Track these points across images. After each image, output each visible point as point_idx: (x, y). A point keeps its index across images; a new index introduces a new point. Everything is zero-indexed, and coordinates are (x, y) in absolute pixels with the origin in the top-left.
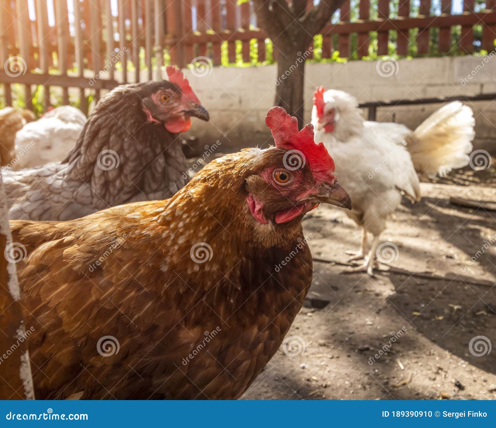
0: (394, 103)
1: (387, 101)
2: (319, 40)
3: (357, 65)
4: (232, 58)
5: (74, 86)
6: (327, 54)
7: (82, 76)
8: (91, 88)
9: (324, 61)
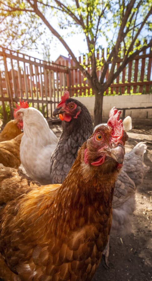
0: (131, 109)
1: (129, 108)
2: (110, 89)
3: (121, 96)
4: (85, 94)
5: (40, 103)
6: (112, 93)
7: (42, 100)
8: (45, 103)
9: (107, 95)
